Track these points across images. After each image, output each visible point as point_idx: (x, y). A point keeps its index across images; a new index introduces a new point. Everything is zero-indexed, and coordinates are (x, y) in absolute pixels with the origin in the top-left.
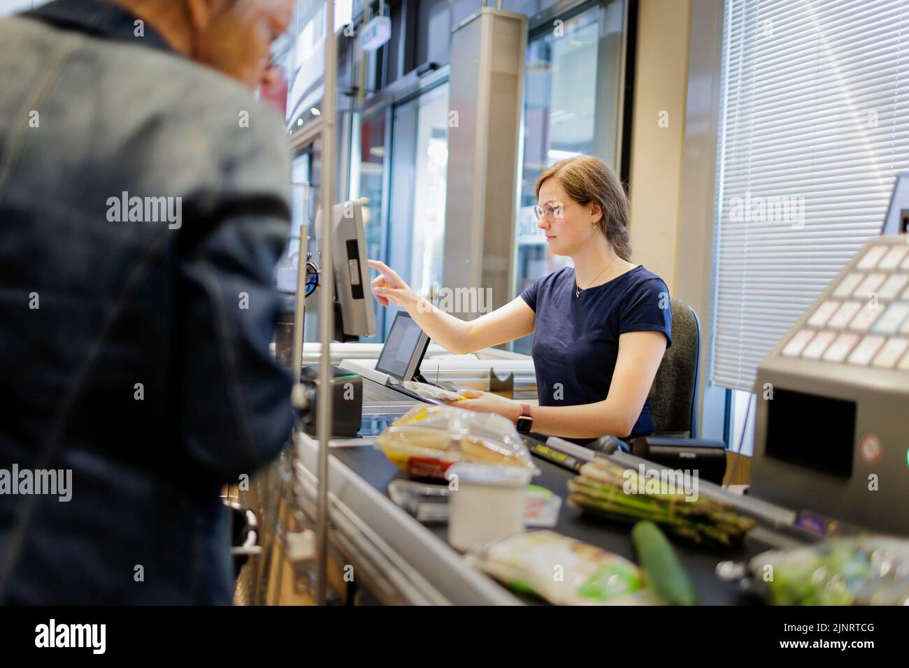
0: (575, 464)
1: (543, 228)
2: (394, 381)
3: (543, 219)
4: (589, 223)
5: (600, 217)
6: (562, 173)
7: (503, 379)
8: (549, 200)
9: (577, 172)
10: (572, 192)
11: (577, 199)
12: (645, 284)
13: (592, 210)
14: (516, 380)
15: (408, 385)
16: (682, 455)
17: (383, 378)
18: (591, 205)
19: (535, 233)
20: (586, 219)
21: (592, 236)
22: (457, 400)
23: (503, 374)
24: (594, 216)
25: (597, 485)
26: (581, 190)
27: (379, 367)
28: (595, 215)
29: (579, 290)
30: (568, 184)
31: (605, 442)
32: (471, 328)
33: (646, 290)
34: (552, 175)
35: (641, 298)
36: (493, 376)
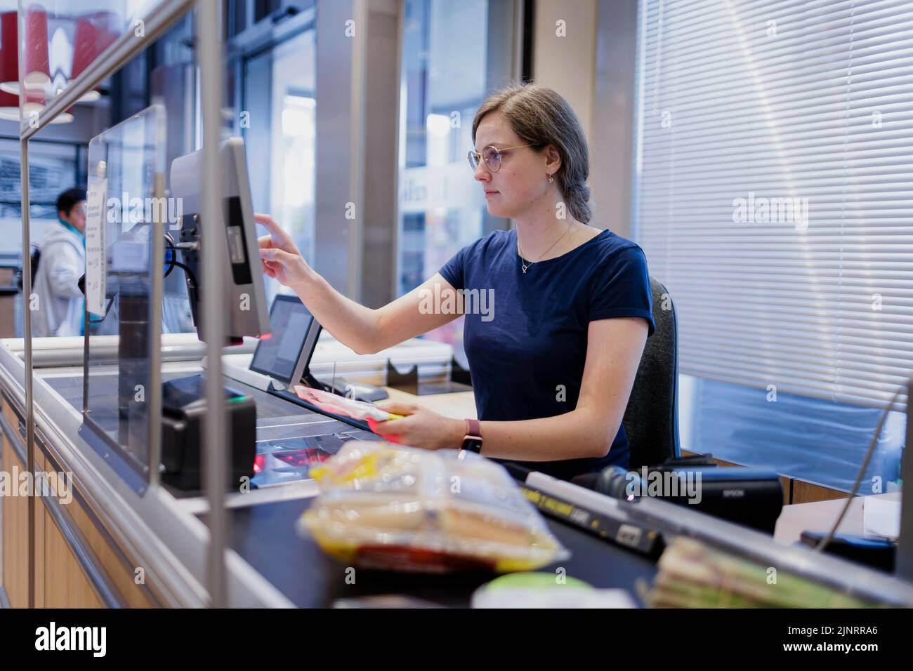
0: (590, 521)
1: (481, 179)
2: (279, 386)
3: (483, 167)
4: (544, 176)
5: (558, 167)
6: (509, 106)
7: (403, 371)
8: (490, 142)
9: (531, 105)
10: (523, 133)
11: (529, 142)
12: (623, 253)
13: (548, 158)
14: (421, 371)
15: (301, 391)
16: (727, 493)
17: (264, 381)
18: (547, 151)
19: (418, 199)
20: (539, 169)
21: (545, 193)
22: (385, 421)
23: (403, 365)
24: (549, 166)
25: (696, 591)
26: (536, 129)
27: (256, 366)
28: (553, 164)
29: (526, 263)
30: (519, 122)
31: (613, 479)
32: (380, 317)
33: (624, 262)
34: (495, 109)
35: (617, 274)
36: (391, 367)
